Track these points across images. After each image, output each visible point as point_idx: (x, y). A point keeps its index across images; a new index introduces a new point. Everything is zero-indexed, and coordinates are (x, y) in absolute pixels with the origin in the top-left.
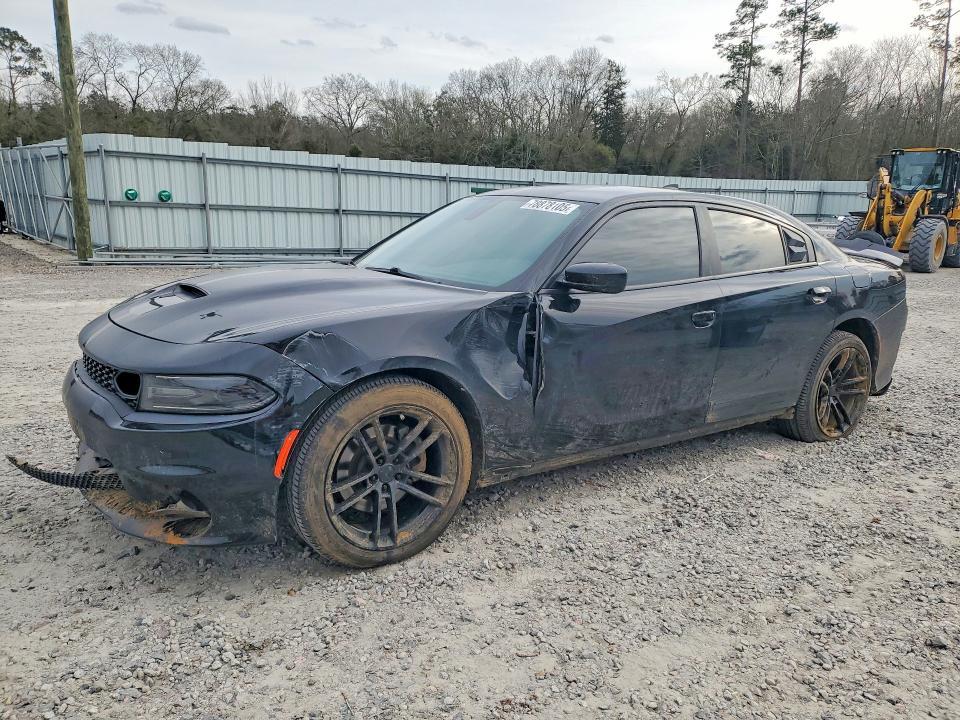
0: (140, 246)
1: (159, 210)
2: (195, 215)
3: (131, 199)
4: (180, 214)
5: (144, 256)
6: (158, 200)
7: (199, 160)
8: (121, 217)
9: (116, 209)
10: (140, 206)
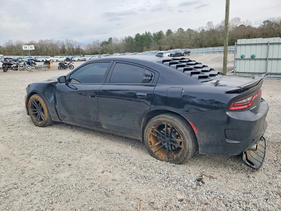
0: (243, 71)
1: (251, 61)
2: (263, 62)
3: (242, 58)
4: (258, 62)
5: (244, 75)
6: (251, 58)
7: (267, 44)
8: (239, 63)
9: (238, 61)
10: (245, 59)
